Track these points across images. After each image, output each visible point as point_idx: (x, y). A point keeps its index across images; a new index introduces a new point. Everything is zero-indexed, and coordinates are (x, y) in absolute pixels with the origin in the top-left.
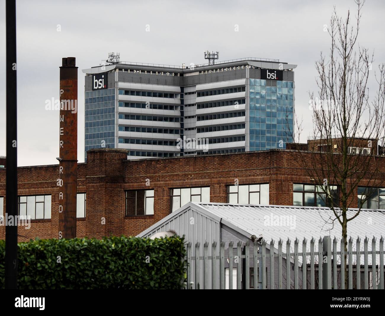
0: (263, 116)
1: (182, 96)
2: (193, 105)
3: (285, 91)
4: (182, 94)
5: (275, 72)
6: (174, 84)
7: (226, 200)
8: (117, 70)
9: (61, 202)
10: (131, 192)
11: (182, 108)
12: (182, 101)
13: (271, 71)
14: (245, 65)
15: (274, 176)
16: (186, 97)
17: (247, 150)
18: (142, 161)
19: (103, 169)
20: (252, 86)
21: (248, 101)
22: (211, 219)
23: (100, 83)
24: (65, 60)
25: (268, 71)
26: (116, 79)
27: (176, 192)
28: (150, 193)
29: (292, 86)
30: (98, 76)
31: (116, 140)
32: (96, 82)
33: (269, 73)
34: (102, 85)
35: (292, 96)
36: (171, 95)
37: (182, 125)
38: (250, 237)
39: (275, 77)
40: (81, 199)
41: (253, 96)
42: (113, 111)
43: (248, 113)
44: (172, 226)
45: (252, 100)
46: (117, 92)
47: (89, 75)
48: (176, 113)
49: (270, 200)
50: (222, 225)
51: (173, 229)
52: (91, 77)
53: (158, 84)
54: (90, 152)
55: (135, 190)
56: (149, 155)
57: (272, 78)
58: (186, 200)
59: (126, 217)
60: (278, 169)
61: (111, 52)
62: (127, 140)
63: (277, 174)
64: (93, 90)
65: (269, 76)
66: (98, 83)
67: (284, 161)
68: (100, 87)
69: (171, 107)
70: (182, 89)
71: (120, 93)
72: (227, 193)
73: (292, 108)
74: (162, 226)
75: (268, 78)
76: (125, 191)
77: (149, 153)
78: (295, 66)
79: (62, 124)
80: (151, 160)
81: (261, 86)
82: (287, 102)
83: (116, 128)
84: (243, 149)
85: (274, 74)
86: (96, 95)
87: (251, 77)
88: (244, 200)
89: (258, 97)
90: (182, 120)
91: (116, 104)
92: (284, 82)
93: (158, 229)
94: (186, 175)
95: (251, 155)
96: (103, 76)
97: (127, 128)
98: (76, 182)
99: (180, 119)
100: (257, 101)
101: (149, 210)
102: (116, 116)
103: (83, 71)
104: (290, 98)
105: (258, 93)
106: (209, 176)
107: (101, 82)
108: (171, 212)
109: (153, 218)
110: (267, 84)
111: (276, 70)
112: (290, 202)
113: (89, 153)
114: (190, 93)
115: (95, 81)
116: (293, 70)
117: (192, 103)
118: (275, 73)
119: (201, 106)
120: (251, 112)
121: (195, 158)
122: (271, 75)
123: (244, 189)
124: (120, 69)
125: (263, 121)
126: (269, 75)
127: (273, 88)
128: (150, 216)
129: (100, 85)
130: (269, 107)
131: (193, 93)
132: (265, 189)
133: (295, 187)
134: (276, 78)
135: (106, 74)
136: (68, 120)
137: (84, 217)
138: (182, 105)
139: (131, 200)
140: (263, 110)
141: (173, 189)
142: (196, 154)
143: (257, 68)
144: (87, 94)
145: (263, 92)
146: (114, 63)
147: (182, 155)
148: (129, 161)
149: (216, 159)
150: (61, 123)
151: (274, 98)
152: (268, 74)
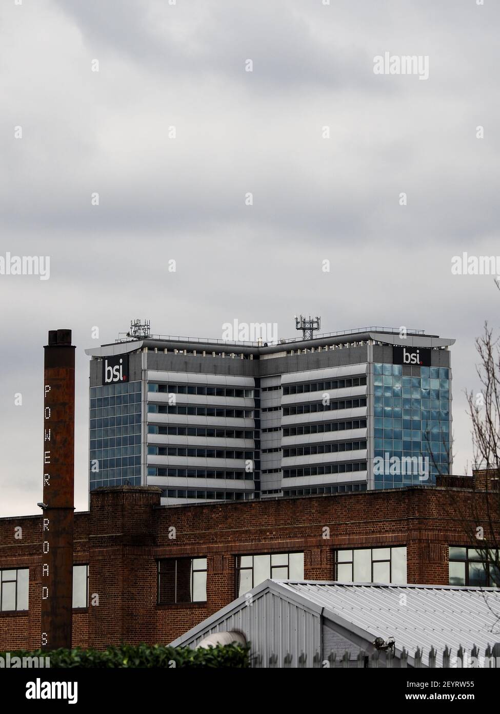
0: (398, 428)
1: (257, 394)
2: (276, 409)
3: (435, 384)
4: (258, 390)
5: (418, 351)
6: (243, 374)
7: (332, 575)
8: (146, 350)
9: (45, 582)
10: (167, 562)
11: (257, 414)
12: (258, 402)
13: (411, 350)
14: (366, 339)
15: (415, 534)
16: (264, 395)
17: (371, 487)
18: (185, 508)
19: (119, 523)
20: (379, 375)
21: (371, 401)
22: (305, 608)
23: (115, 373)
24: (53, 335)
25: (404, 349)
26: (144, 365)
27: (245, 561)
28: (200, 564)
29: (447, 375)
30: (113, 360)
31: (144, 470)
32: (109, 371)
33: (408, 354)
34: (120, 376)
35: (448, 392)
36: (238, 392)
37: (258, 443)
38: (373, 640)
39: (417, 361)
40: (80, 574)
41: (379, 394)
42: (139, 421)
43: (371, 422)
44: (237, 622)
45: (377, 399)
46: (145, 387)
47: (96, 358)
48: (246, 423)
49: (409, 575)
50: (324, 620)
51: (239, 627)
52: (100, 363)
53: (215, 373)
54: (96, 492)
55: (173, 559)
56: (200, 496)
57: (412, 362)
58: (261, 575)
59: (159, 606)
60: (421, 520)
61: (134, 319)
62: (162, 471)
63: (420, 529)
64: (104, 384)
65: (407, 359)
66: (113, 372)
67: (433, 506)
68: (115, 380)
69: (238, 413)
70: (258, 381)
71: (151, 390)
72: (334, 563)
73: (448, 414)
74: (220, 622)
75: (405, 361)
76: (157, 560)
77: (200, 493)
78: (452, 342)
79: (47, 445)
80: (202, 506)
81: (392, 375)
82: (438, 403)
83: (144, 449)
84: (364, 484)
85: (415, 355)
86: (109, 393)
87: (376, 360)
88: (363, 575)
89: (388, 394)
90: (257, 434)
91: (144, 407)
92: (432, 368)
93: (212, 627)
94: (262, 532)
95: (375, 495)
96: (121, 361)
97: (163, 450)
98: (71, 546)
99: (254, 433)
100: (387, 402)
101: (199, 593)
102: (144, 428)
103: (87, 352)
104: (444, 396)
105: (388, 388)
106: (302, 533)
107: (118, 370)
108: (236, 596)
109: (206, 608)
110: (402, 373)
111: (419, 349)
112: (443, 579)
113: (95, 494)
114: (271, 389)
115: (107, 369)
116: (450, 348)
117: (275, 405)
118: (417, 353)
119: (290, 410)
120: (377, 421)
121: (279, 502)
122: (411, 356)
123: (363, 556)
124: (151, 348)
125: (398, 436)
126: (407, 357)
127: (415, 381)
128: (201, 605)
129: (115, 376)
130: (407, 412)
131: (276, 388)
132: (400, 555)
133: (452, 551)
134: (419, 363)
135: (126, 357)
136: (59, 438)
137: (85, 607)
138: (258, 409)
139: (166, 575)
140: (397, 416)
141: (239, 556)
142: (282, 494)
143: (387, 344)
144: (93, 391)
145: (398, 386)
146: (139, 338)
147: (257, 496)
148: (164, 509)
149: (314, 503)
150: (46, 443)
151: (416, 396)
152: (405, 354)
